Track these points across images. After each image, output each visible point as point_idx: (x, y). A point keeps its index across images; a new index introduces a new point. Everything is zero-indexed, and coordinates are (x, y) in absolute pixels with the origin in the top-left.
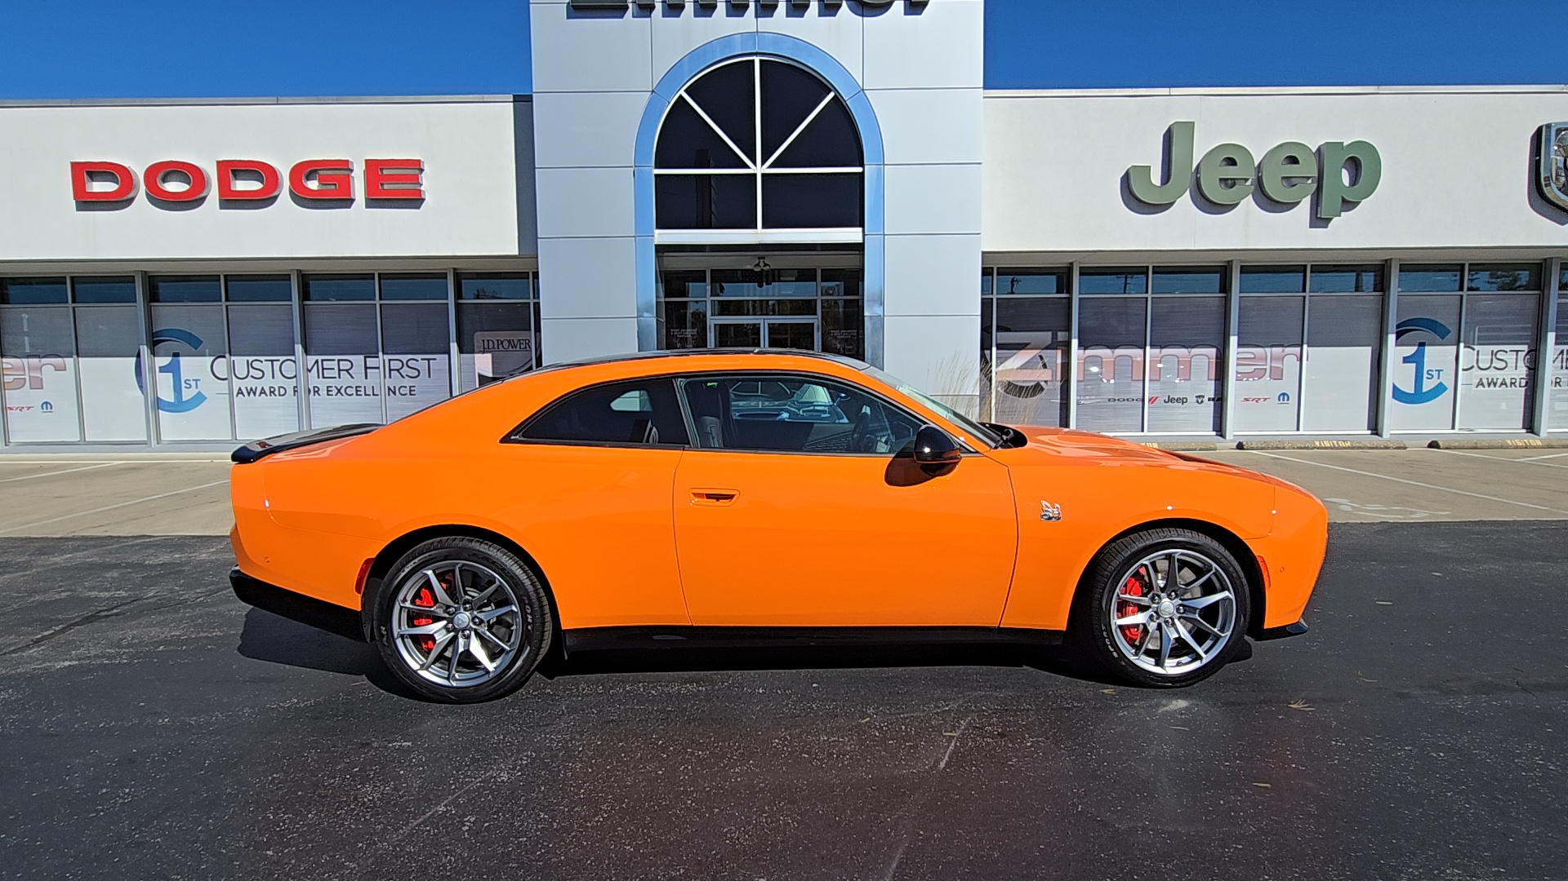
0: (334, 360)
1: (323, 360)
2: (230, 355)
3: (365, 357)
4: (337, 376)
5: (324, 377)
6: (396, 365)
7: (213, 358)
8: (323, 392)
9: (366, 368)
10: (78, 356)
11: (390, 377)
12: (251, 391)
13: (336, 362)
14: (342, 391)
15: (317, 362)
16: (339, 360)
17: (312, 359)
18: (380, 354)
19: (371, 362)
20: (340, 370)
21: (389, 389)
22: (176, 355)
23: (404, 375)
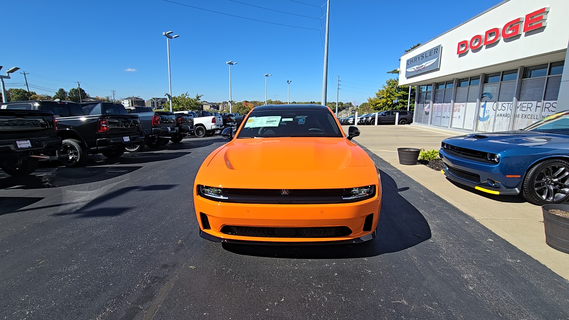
0: (526, 103)
1: (523, 103)
2: (498, 101)
3: (538, 102)
4: (526, 110)
5: (522, 111)
6: (548, 105)
7: (494, 103)
8: (520, 117)
9: (537, 107)
10: (467, 102)
11: (544, 111)
12: (501, 115)
13: (527, 104)
14: (526, 117)
15: (521, 104)
16: (528, 103)
17: (520, 103)
18: (543, 100)
19: (539, 104)
20: (528, 108)
21: (543, 116)
22: (486, 102)
23: (550, 110)
